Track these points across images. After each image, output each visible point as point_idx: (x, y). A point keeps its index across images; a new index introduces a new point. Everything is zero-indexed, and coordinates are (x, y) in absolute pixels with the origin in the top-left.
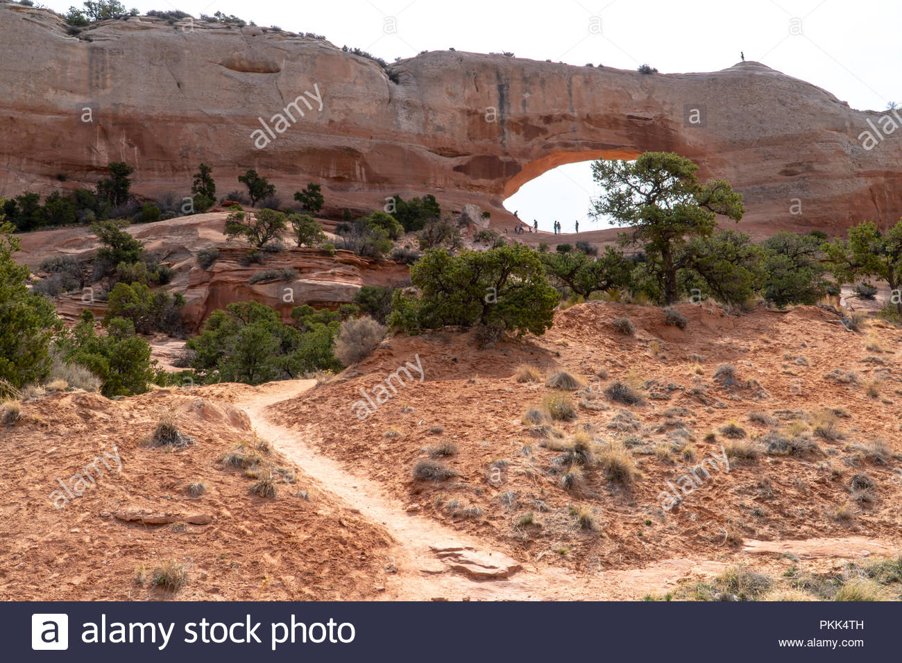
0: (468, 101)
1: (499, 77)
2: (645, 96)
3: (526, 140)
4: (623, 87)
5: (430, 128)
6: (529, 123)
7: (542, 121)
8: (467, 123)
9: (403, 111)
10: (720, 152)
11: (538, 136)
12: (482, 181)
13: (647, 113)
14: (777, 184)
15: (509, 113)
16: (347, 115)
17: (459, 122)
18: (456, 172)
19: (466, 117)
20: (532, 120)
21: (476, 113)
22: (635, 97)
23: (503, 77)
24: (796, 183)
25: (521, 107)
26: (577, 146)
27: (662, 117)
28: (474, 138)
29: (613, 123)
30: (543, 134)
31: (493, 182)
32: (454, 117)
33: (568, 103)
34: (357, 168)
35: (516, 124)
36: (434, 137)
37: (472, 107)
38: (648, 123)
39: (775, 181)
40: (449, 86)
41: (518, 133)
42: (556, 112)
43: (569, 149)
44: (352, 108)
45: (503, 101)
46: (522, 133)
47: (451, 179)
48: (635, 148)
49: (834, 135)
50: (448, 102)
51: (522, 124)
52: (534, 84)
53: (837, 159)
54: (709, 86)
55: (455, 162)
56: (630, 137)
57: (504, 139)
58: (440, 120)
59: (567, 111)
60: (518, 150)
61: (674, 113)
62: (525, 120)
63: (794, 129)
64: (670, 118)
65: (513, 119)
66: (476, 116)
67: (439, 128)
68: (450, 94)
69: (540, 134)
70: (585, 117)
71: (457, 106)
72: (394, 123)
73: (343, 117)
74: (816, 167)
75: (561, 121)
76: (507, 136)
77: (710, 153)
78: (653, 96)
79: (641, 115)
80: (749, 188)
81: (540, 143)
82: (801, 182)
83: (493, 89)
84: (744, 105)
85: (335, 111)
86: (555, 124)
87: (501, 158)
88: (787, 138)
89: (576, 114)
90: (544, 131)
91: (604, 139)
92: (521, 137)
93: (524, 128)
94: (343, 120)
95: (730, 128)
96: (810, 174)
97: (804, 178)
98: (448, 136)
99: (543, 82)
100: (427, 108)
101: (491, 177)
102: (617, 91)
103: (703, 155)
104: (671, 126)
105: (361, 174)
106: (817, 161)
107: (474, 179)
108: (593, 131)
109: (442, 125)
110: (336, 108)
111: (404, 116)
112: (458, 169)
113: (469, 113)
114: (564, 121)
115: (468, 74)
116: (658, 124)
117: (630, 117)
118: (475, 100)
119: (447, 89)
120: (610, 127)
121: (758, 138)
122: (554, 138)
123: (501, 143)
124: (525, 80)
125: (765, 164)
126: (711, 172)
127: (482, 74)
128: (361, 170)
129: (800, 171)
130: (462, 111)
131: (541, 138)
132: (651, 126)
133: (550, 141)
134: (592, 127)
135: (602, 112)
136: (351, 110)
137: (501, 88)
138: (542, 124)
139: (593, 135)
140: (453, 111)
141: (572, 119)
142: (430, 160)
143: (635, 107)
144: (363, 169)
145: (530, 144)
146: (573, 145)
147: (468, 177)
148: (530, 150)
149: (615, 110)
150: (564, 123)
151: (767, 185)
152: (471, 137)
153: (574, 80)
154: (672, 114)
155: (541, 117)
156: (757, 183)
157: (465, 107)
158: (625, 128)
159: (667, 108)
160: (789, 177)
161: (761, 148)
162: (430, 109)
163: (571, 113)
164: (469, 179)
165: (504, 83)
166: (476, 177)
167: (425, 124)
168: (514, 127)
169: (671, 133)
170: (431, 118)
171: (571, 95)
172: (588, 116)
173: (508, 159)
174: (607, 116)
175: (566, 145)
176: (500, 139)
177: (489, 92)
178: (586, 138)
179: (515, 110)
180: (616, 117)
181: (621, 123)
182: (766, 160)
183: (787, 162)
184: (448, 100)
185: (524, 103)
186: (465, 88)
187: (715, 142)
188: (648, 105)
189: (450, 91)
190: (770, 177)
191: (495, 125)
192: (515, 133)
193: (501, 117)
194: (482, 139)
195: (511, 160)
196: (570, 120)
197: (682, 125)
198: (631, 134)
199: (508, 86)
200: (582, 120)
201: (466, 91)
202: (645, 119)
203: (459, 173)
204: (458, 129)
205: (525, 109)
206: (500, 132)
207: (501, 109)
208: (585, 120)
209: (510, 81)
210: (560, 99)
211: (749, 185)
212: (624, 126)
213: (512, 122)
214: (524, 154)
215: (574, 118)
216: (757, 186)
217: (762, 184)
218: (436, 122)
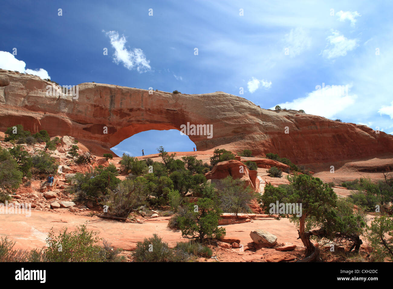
0: (95, 101)
1: (111, 93)
2: (174, 101)
3: (120, 119)
4: (165, 98)
5: (75, 111)
6: (122, 111)
7: (128, 111)
8: (93, 110)
9: (63, 103)
11: (126, 117)
12: (97, 135)
13: (175, 108)
14: (231, 137)
15: (114, 107)
16: (35, 103)
17: (90, 109)
18: (84, 130)
19: (93, 108)
20: (124, 110)
21: (98, 106)
22: (170, 102)
23: (113, 93)
24: (239, 136)
25: (120, 105)
26: (143, 122)
28: (96, 117)
29: (160, 112)
30: (128, 116)
32: (88, 107)
33: (141, 104)
34: (35, 126)
35: (116, 111)
36: (77, 115)
37: (97, 104)
38: (175, 112)
39: (230, 135)
40: (88, 95)
41: (117, 115)
42: (135, 107)
43: (140, 123)
44: (38, 101)
45: (112, 102)
46: (119, 115)
48: (169, 123)
51: (119, 112)
52: (127, 96)
53: (257, 126)
55: (84, 126)
56: (167, 118)
57: (110, 118)
58: (80, 108)
59: (140, 107)
60: (116, 123)
61: (187, 108)
62: (121, 110)
64: (185, 110)
65: (115, 110)
66: (98, 107)
67: (79, 111)
68: (88, 98)
69: (127, 116)
70: (148, 109)
71: (90, 103)
72: (58, 108)
73: (33, 104)
74: (248, 129)
75: (137, 111)
76: (111, 116)
78: (178, 102)
79: (172, 109)
80: (219, 139)
81: (126, 120)
82: (241, 135)
83: (108, 98)
85: (30, 101)
86: (134, 112)
87: (108, 125)
88: (235, 118)
89: (144, 109)
90: (129, 115)
91: (155, 119)
92: (118, 117)
94: (33, 105)
95: (210, 114)
96: (245, 132)
97: (242, 134)
98: (83, 115)
99: (131, 95)
100: (75, 103)
102: (162, 100)
104: (185, 113)
105: (36, 129)
106: (248, 127)
108: (151, 115)
109: (81, 110)
110: (30, 100)
111: (63, 105)
112: (85, 129)
113: (95, 106)
115: (97, 91)
116: (180, 112)
117: (167, 110)
118: (98, 101)
119: (87, 96)
120: (159, 114)
121: (222, 118)
122: (133, 118)
123: (109, 119)
124: (123, 94)
125: (225, 128)
127: (104, 91)
128: (36, 127)
129: (241, 131)
130: (92, 105)
131: (128, 118)
132: (176, 113)
133: (131, 119)
134: (151, 114)
135: (155, 108)
136: (38, 102)
137: (112, 97)
138: (128, 112)
139: (151, 117)
140: (88, 105)
141: (142, 110)
142: (71, 124)
143: (170, 106)
144: (37, 127)
145: (122, 120)
146: (142, 121)
147: (90, 133)
148: (122, 123)
149: (161, 107)
150: (138, 111)
151: (226, 137)
152: (95, 116)
153: (144, 95)
154: (186, 109)
155: (128, 109)
156: (222, 136)
157: (93, 103)
159: (183, 106)
160: (236, 134)
161: (224, 122)
162: (77, 103)
163: (142, 108)
165: (113, 95)
166: (94, 133)
167: (73, 110)
168: (116, 113)
169: (185, 116)
170: (76, 107)
171: (142, 101)
172: (149, 109)
174: (157, 109)
175: (138, 121)
176: (108, 117)
177: (106, 99)
178: (148, 118)
179: (117, 106)
180: (161, 110)
181: (164, 112)
182: (226, 126)
183: (235, 127)
184: (86, 100)
185: (121, 104)
186: (95, 96)
187: (204, 120)
188: (176, 105)
189: (88, 97)
190: (228, 134)
191: (107, 111)
192: (116, 115)
193: (110, 108)
194: (100, 117)
195: (112, 126)
196: (141, 111)
197: (190, 113)
198: (168, 117)
199: (115, 96)
200: (146, 111)
201: (95, 97)
202: (175, 111)
203: (85, 131)
204: (89, 112)
205: (121, 106)
206: (109, 115)
207: (110, 105)
208: (148, 111)
209: (116, 94)
210: (138, 102)
211: (219, 138)
212: (165, 113)
213: (115, 111)
214: (119, 124)
215: (143, 110)
216: (222, 138)
217: (224, 137)
218: (78, 109)
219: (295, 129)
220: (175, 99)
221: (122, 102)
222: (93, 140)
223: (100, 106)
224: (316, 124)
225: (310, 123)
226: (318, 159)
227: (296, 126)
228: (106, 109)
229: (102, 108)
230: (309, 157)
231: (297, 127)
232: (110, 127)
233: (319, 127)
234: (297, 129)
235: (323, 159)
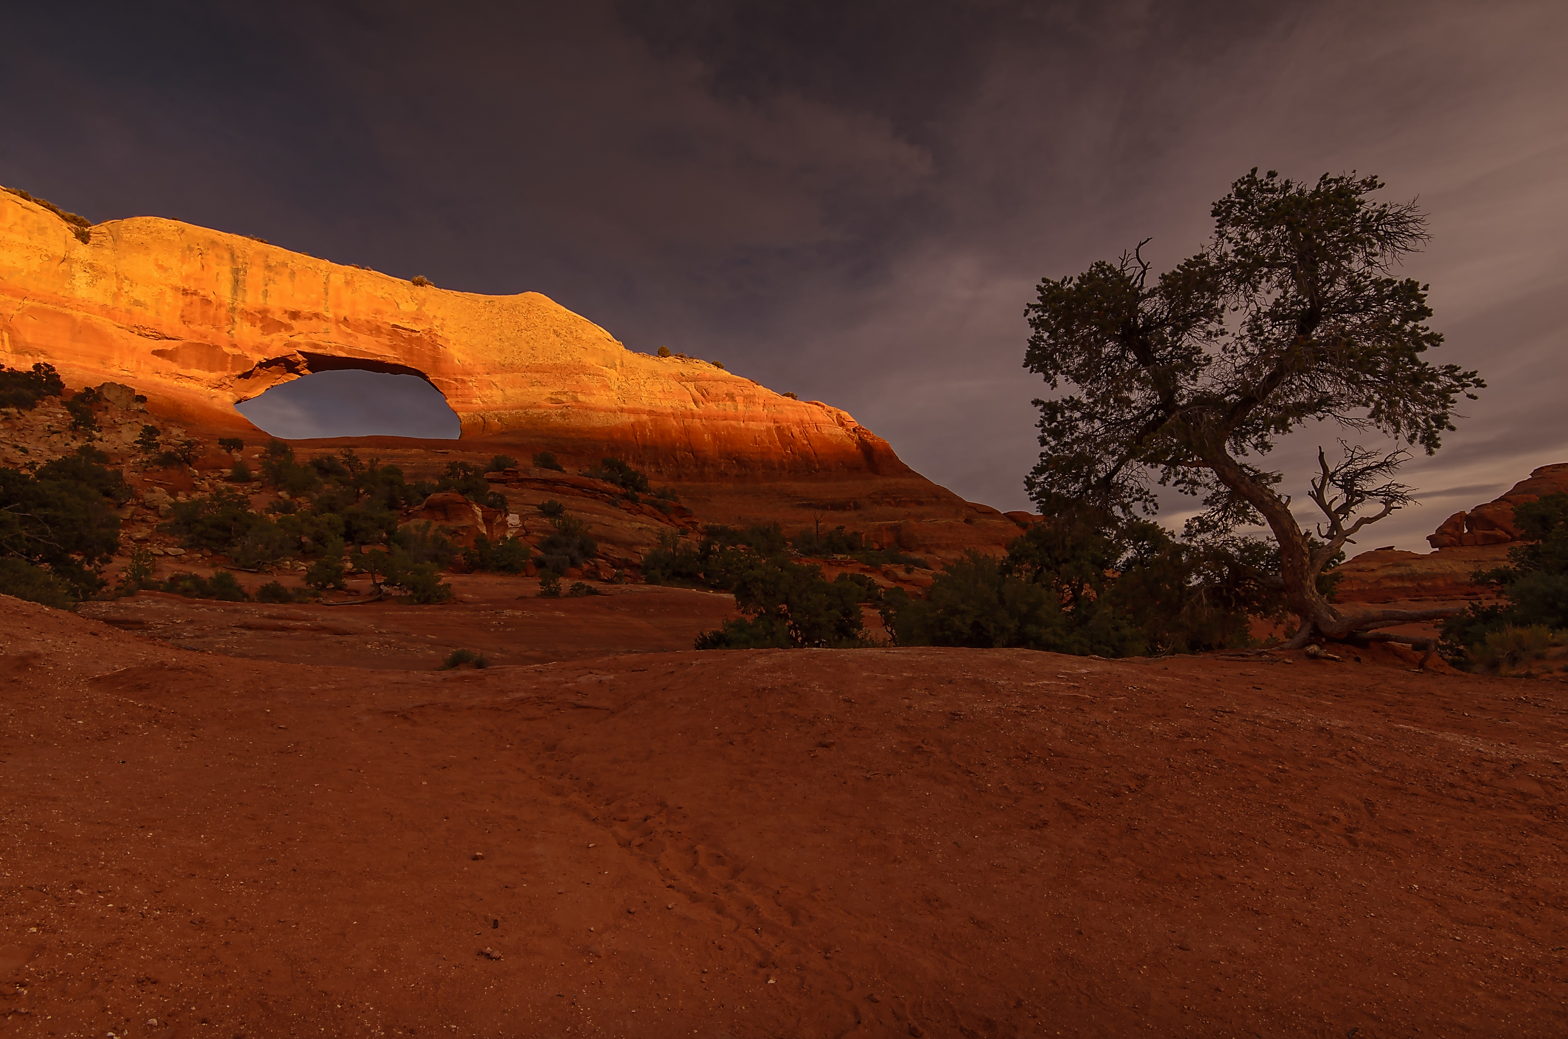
0: (187, 278)
1: (233, 259)
2: (414, 307)
3: (263, 334)
4: (390, 294)
5: (124, 300)
6: (270, 315)
7: (287, 316)
8: (181, 303)
9: (82, 274)
10: (488, 374)
11: (280, 331)
12: (194, 372)
13: (414, 325)
14: (540, 411)
15: (244, 302)
17: (169, 300)
18: (155, 357)
19: (181, 296)
20: (273, 314)
21: (195, 293)
22: (403, 307)
23: (240, 260)
24: (560, 411)
25: (261, 297)
26: (328, 349)
27: (430, 330)
28: (189, 322)
29: (374, 329)
30: (286, 330)
31: (213, 375)
32: (162, 293)
33: (322, 302)
35: (251, 314)
36: (128, 311)
37: (192, 286)
38: (414, 335)
39: (539, 407)
40: (160, 256)
41: (253, 324)
42: (306, 309)
43: (319, 351)
45: (237, 284)
46: (259, 324)
47: (146, 363)
49: (602, 370)
50: (156, 274)
51: (259, 316)
52: (281, 275)
53: (602, 392)
54: (485, 308)
55: (156, 345)
56: (393, 347)
57: (233, 329)
58: (140, 293)
59: (320, 310)
60: (251, 344)
61: (445, 329)
62: (264, 312)
63: (565, 359)
64: (439, 334)
65: (248, 309)
66: (194, 297)
67: (137, 303)
68: (161, 267)
69: (282, 330)
70: (343, 319)
71: (169, 282)
72: (66, 286)
74: (581, 397)
75: (311, 319)
76: (237, 326)
77: (479, 374)
78: (423, 309)
79: (407, 326)
80: (514, 412)
81: (281, 340)
82: (565, 410)
83: (224, 271)
84: (518, 331)
86: (304, 322)
87: (226, 349)
88: (555, 367)
89: (330, 316)
90: (288, 328)
91: (362, 345)
92: (257, 330)
93: (261, 320)
95: (501, 351)
96: (574, 404)
97: (567, 407)
98: (151, 313)
99: (293, 274)
100: (122, 276)
101: (211, 370)
102: (382, 297)
103: (470, 374)
104: (439, 341)
106: (581, 392)
107: (182, 368)
108: (349, 335)
109: (142, 300)
111: (84, 280)
112: (159, 353)
113: (185, 292)
114: (315, 320)
115: (190, 248)
116: (426, 337)
117: (394, 326)
118: (196, 279)
119: (156, 260)
120: (371, 334)
121: (527, 364)
122: (302, 336)
123: (228, 332)
124: (269, 267)
125: (531, 390)
126: (477, 393)
127: (210, 252)
129: (565, 400)
130: (176, 289)
131: (285, 335)
132: (417, 338)
133: (296, 339)
134: (349, 331)
135: (363, 317)
137: (236, 271)
138: (286, 320)
139: (351, 339)
140: (163, 287)
141: (326, 319)
142: (115, 336)
143: (402, 316)
146: (324, 348)
147: (175, 364)
149: (379, 317)
150: (314, 321)
151: (531, 411)
152: (185, 320)
153: (332, 277)
154: (442, 330)
155: (286, 312)
156: (521, 408)
157: (180, 284)
158: (389, 337)
159: (437, 322)
160: (553, 405)
161: (529, 374)
162: (126, 278)
163: (325, 313)
164: (175, 368)
165: (240, 266)
166: (187, 366)
167: (116, 296)
168: (250, 317)
169: (439, 348)
170: (126, 289)
171: (326, 293)
172: (345, 319)
173: (237, 352)
174: (368, 322)
175: (315, 346)
176: (228, 328)
177: (218, 274)
178: (342, 342)
179: (252, 300)
180: (378, 324)
181: (384, 331)
182: (534, 386)
183: (553, 391)
184: (156, 273)
185: (266, 294)
186: (183, 263)
187: (484, 362)
188: (416, 319)
189: (160, 263)
190: (535, 403)
191: (223, 312)
192: (250, 324)
193: (232, 304)
194: (201, 325)
195: (241, 353)
196: (324, 320)
197: (452, 342)
198: (395, 344)
199: (246, 272)
200: (337, 322)
201: (185, 267)
202: (413, 331)
203: (160, 359)
204: (167, 308)
205: (266, 300)
206: (229, 320)
207: (233, 295)
208: (341, 322)
209: (248, 266)
210: (314, 296)
211: (513, 410)
212: (388, 335)
213: (246, 312)
214: (259, 349)
215: (328, 318)
216: (521, 411)
217: (526, 409)
218: (131, 294)
219: (688, 406)
220: (416, 302)
221: (267, 290)
222: (184, 384)
223: (202, 293)
224: (737, 398)
225: (724, 396)
226: (726, 475)
227: (693, 400)
228: (220, 305)
229: (206, 301)
230: (706, 469)
231: (695, 402)
232: (233, 355)
233: (741, 407)
234: (693, 406)
235: (737, 476)
